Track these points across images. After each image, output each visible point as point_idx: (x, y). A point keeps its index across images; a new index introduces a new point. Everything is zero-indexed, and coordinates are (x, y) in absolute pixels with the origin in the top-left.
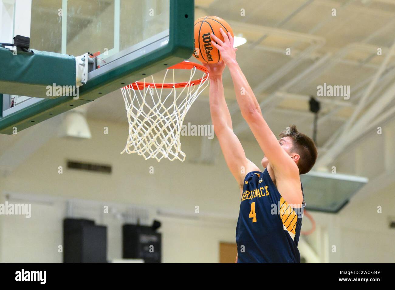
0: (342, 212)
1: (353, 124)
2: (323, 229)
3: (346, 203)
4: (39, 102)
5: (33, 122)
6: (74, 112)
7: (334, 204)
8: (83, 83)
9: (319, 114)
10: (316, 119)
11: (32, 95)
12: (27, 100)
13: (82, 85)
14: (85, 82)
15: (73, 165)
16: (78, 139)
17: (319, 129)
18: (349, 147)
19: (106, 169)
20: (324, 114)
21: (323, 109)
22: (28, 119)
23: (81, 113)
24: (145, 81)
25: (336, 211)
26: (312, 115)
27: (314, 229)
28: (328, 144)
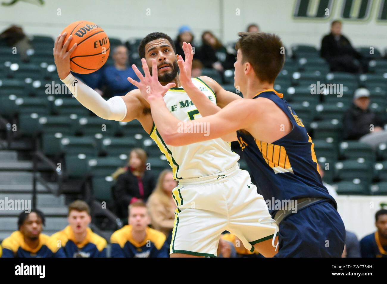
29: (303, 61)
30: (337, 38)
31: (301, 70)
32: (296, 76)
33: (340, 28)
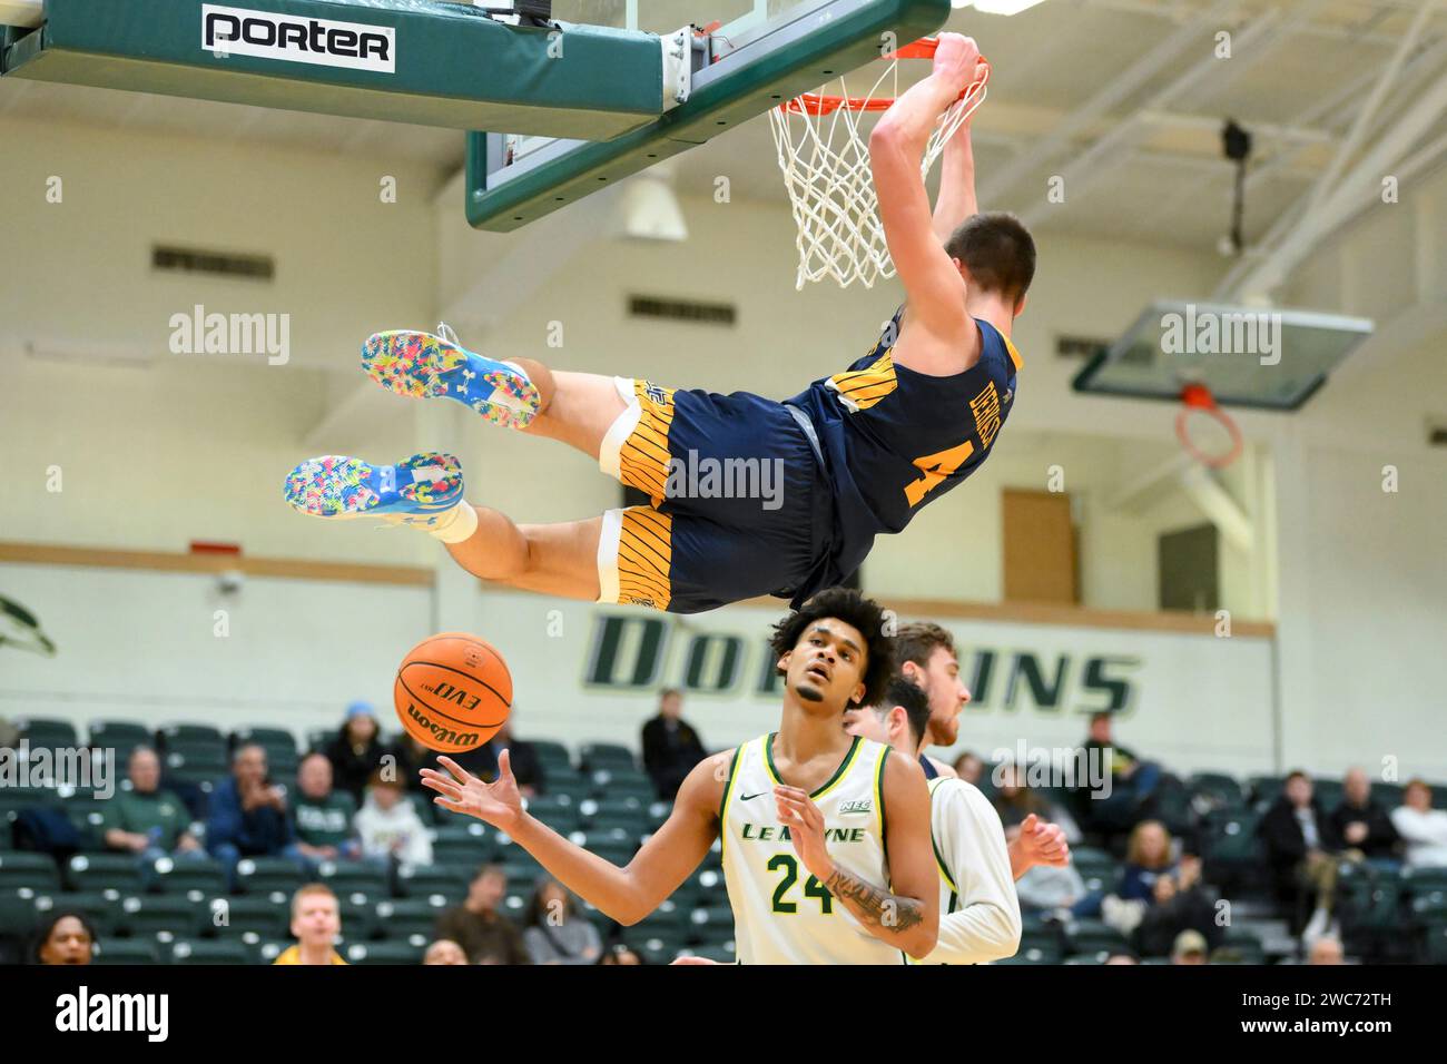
0: (1311, 407)
1: (1335, 186)
2: (1262, 451)
3: (1318, 384)
4: (574, 150)
5: (561, 200)
6: (644, 177)
7: (1287, 388)
8: (679, 100)
9: (1250, 163)
10: (1241, 175)
11: (559, 134)
12: (547, 145)
13: (678, 104)
14: (685, 97)
15: (645, 307)
16: (655, 243)
17: (1247, 201)
18: (1327, 243)
19: (722, 314)
20: (1259, 163)
21: (1259, 150)
22: (548, 194)
23: (662, 179)
24: (822, 92)
25: (1294, 406)
26: (1229, 167)
27: (1238, 449)
28: (1271, 236)
29: (602, 777)
30: (672, 727)
31: (597, 795)
32: (589, 808)
33: (677, 705)
